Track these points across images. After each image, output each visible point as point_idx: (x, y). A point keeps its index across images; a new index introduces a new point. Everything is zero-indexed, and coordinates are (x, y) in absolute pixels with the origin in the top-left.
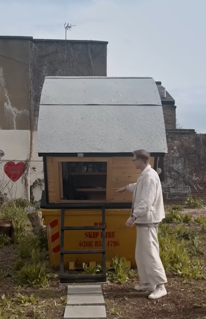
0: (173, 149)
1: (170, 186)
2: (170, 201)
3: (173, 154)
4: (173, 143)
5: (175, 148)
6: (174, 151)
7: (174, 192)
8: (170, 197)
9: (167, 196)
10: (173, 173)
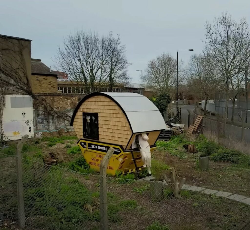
0: (67, 105)
1: (67, 125)
2: (67, 133)
3: (68, 107)
4: (68, 101)
5: (69, 104)
6: (68, 106)
7: (68, 128)
8: (67, 131)
9: (65, 130)
10: (68, 118)
